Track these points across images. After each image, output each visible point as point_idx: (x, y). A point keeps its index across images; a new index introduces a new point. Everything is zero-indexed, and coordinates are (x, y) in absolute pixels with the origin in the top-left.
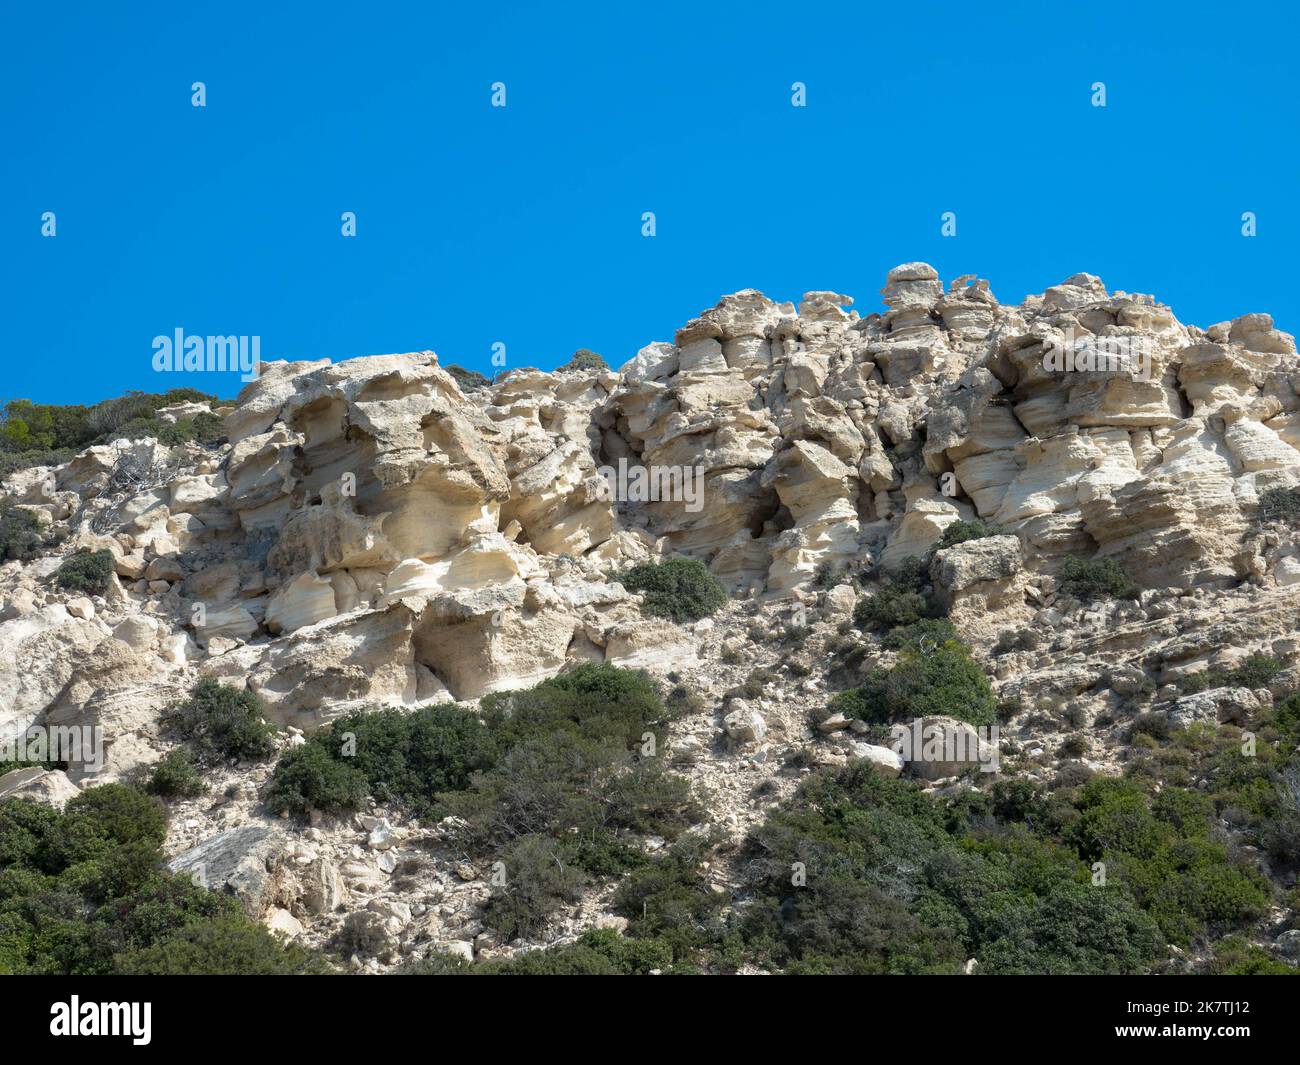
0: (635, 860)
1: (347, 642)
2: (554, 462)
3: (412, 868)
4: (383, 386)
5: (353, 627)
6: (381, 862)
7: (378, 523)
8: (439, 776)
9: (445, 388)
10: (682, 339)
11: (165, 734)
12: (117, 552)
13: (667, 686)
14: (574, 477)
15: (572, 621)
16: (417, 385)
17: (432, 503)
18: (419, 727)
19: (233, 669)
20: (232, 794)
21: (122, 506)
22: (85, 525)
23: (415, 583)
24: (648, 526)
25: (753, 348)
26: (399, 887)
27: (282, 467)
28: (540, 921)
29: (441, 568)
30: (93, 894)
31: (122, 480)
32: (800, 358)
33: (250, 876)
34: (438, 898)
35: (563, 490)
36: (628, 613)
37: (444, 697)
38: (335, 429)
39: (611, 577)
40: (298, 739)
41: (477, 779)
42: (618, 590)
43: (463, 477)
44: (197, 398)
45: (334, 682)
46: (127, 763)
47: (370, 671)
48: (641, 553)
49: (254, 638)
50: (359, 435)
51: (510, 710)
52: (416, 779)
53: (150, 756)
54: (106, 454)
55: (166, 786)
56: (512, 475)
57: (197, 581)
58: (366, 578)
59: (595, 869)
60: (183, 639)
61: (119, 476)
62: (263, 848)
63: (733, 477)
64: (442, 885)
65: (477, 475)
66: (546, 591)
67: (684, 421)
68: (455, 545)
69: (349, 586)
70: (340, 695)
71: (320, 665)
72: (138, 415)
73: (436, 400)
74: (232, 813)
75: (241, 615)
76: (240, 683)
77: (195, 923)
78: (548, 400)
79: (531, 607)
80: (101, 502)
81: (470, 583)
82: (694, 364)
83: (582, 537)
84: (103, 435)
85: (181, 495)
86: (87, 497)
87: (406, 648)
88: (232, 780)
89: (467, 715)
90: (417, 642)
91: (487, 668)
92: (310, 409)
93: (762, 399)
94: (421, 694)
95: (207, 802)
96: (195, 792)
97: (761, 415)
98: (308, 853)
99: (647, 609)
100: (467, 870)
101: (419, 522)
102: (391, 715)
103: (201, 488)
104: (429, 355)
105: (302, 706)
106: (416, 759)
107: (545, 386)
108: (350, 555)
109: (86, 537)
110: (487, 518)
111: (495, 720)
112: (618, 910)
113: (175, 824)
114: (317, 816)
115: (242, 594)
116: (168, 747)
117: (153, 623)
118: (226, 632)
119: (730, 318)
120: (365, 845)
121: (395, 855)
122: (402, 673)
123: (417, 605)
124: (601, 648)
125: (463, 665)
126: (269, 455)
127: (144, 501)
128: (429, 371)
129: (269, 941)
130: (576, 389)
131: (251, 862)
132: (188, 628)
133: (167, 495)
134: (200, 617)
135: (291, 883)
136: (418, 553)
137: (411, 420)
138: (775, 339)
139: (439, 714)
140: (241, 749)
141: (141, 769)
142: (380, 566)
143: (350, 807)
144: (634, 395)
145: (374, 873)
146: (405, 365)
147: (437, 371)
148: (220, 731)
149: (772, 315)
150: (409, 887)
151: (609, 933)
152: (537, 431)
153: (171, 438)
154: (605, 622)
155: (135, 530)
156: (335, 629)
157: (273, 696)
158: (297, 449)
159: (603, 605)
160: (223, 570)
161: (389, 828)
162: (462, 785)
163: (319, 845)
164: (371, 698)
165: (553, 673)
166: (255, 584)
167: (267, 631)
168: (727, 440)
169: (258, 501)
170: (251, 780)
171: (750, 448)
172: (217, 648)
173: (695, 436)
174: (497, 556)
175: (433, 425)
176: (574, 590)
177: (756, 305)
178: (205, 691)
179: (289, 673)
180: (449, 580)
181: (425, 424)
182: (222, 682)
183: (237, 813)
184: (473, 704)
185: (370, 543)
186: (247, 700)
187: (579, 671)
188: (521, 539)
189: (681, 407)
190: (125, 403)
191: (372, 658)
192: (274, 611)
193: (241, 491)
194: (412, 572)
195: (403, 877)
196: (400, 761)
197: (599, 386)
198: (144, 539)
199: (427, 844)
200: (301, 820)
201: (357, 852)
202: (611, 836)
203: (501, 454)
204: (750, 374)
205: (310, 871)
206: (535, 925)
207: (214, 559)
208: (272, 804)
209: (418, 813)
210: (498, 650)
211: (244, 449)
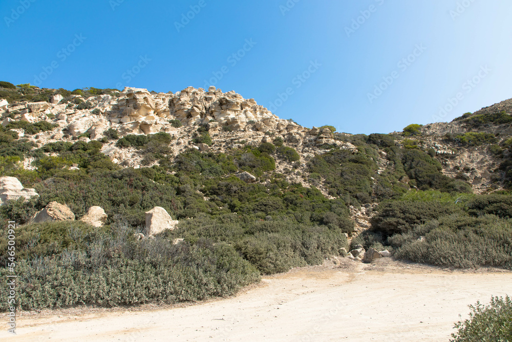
0: (163, 157)
1: (131, 125)
2: (162, 106)
3: (134, 155)
4: (139, 93)
5: (132, 123)
6: (131, 154)
7: (137, 110)
8: (140, 144)
9: (148, 94)
10: (182, 92)
11: (104, 134)
12: (101, 110)
13: (172, 136)
14: (165, 108)
15: (161, 126)
16: (144, 93)
17: (144, 109)
18: (138, 137)
19: (115, 127)
20: (112, 143)
21: (103, 104)
22: (98, 106)
23: (141, 119)
24: (174, 115)
25: (191, 94)
26: (132, 157)
27: (124, 102)
28: (149, 163)
29: (145, 117)
30: (90, 154)
31: (104, 100)
32: (196, 96)
33: (112, 154)
34: (137, 159)
35: (163, 109)
36: (169, 126)
37: (143, 134)
38: (132, 98)
39: (168, 121)
40: (122, 137)
41: (144, 145)
42: (168, 123)
43: (149, 106)
44: (117, 90)
45: (128, 130)
46: (98, 138)
47: (133, 129)
48: (173, 118)
49: (119, 123)
50: (135, 99)
51: (151, 136)
52: (137, 144)
53: (102, 137)
54: (102, 96)
55: (103, 141)
56: (156, 107)
57: (112, 115)
58: (135, 117)
59: (157, 157)
60: (109, 122)
61: (103, 99)
62: (114, 151)
63: (185, 110)
64: (138, 158)
65: (151, 106)
66: (158, 122)
67: (180, 102)
68: (147, 114)
69: (132, 118)
70: (129, 132)
71: (126, 128)
72: (108, 91)
73: (146, 95)
74: (112, 146)
75: (117, 120)
76: (116, 129)
77: (102, 159)
78: (164, 97)
79: (156, 124)
80: (100, 103)
81: (148, 120)
82: (183, 95)
83: (165, 115)
84: (102, 93)
85: (111, 103)
86: (99, 101)
87: (139, 127)
88: (113, 141)
89: (146, 136)
90: (140, 126)
91: (149, 131)
92: (129, 94)
93: (191, 101)
94: (140, 133)
95: (109, 144)
96: (107, 142)
97: (190, 103)
98: (121, 151)
99: (171, 126)
100: (141, 156)
101: (142, 111)
102: (135, 135)
103: (114, 103)
104: (146, 89)
105: (123, 133)
106: (137, 141)
107: (164, 95)
108: (132, 114)
109: (97, 107)
110: (152, 112)
111: (149, 138)
112: (159, 163)
113: (104, 146)
114: (123, 147)
115: (118, 117)
116: (104, 136)
117: (105, 120)
118: (115, 122)
119: (188, 90)
120: (129, 152)
121: (133, 153)
122: (138, 130)
123: (140, 122)
124: (165, 130)
125: (146, 130)
126: (123, 99)
127: (106, 104)
128: (146, 92)
129: (112, 163)
130: (168, 96)
131: (112, 152)
132: (110, 121)
133: (109, 103)
134: (112, 120)
135: (118, 155)
136: (142, 115)
137: (142, 98)
138: (194, 93)
139: (142, 136)
140: (114, 137)
141: (100, 139)
142: (137, 116)
143: (128, 147)
144: (175, 98)
145: (129, 155)
146: (142, 90)
147: (147, 92)
148: (112, 135)
149: (194, 90)
150: (133, 157)
151: (157, 166)
152: (162, 101)
153: (112, 95)
154: (166, 127)
155: (104, 107)
156: (129, 124)
157: (120, 131)
158: (127, 99)
159: (166, 125)
160: (115, 114)
161: (132, 150)
162: (143, 145)
163: (123, 151)
164: (133, 133)
165: (158, 132)
166: (120, 116)
167: (121, 123)
168: (185, 105)
169: (122, 105)
170: (115, 142)
171: (188, 107)
172: (113, 124)
173: (182, 104)
174: (152, 117)
175: (145, 98)
176: (163, 122)
177: (192, 88)
178: (110, 129)
179: (122, 128)
180: (146, 119)
181: (144, 98)
182: (113, 129)
183: (113, 146)
184: (146, 135)
185: (135, 113)
186: (116, 131)
187: (161, 132)
188: (157, 115)
189: (180, 100)
190: (107, 90)
191: (133, 128)
192: (122, 120)
193: (120, 104)
194: (141, 117)
195: (133, 156)
196: (135, 141)
197: (171, 96)
198: (105, 108)
199: (137, 152)
200: (121, 147)
201: (127, 152)
202: (160, 154)
203: (155, 104)
204: (190, 97)
205: (120, 154)
206: (148, 164)
207: (115, 112)
208: (117, 145)
209: (137, 148)
210: (151, 128)
211: (120, 98)
